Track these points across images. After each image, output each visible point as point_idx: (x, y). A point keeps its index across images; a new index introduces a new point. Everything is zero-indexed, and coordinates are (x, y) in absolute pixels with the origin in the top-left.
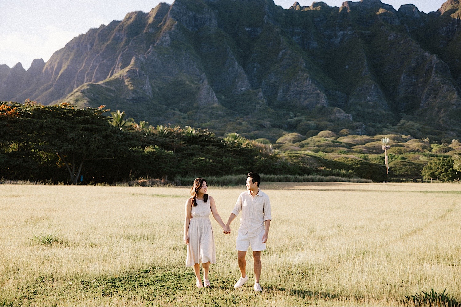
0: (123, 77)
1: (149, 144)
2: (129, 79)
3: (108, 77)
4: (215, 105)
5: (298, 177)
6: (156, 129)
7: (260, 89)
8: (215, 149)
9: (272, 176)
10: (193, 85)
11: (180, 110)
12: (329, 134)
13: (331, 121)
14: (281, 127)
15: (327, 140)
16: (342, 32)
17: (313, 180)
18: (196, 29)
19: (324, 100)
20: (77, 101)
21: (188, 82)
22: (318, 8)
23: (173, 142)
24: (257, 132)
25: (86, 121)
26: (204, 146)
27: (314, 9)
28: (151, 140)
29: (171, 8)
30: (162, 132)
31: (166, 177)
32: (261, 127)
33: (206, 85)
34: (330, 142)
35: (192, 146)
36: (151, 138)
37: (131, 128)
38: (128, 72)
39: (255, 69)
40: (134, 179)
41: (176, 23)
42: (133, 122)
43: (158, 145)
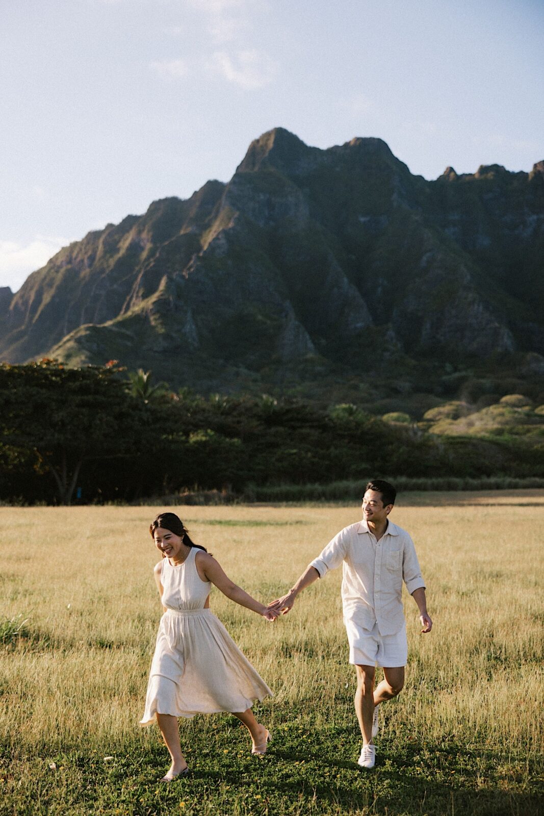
0: (146, 312)
1: (196, 427)
2: (157, 316)
3: (122, 312)
4: (310, 355)
5: (471, 481)
6: (207, 400)
7: (390, 325)
8: (315, 434)
9: (422, 481)
10: (269, 322)
11: (249, 367)
12: (520, 400)
13: (522, 377)
14: (430, 391)
15: (516, 412)
16: (535, 217)
17: (498, 487)
18: (272, 223)
19: (507, 340)
20: (68, 356)
21: (260, 317)
22: (490, 175)
23: (239, 422)
24: (386, 401)
25: (83, 390)
26: (293, 428)
27: (483, 177)
28: (201, 421)
29: (227, 189)
30: (219, 406)
31: (230, 486)
32: (394, 392)
33: (292, 322)
34: (522, 416)
35: (273, 430)
36: (199, 417)
37: (164, 400)
38: (154, 303)
39: (380, 289)
40: (172, 492)
41: (237, 214)
42: (167, 390)
43: (212, 429)
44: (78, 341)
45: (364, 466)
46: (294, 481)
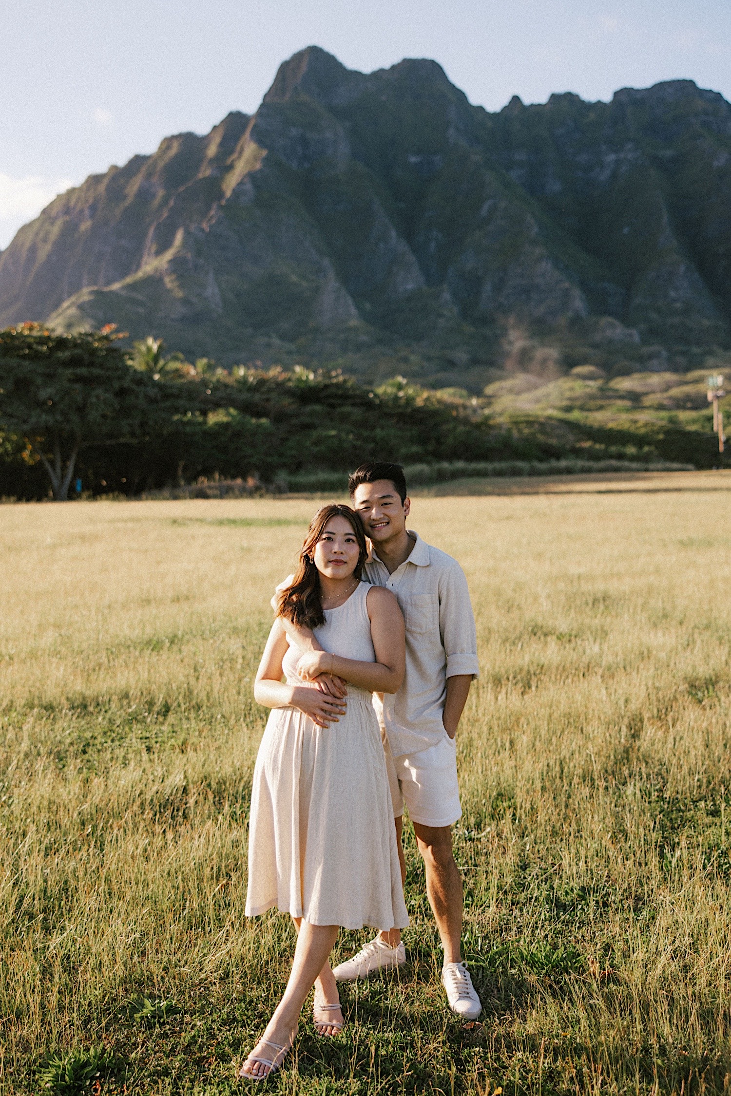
0: (161, 273)
1: (217, 405)
2: (173, 277)
3: (132, 273)
4: (354, 322)
6: (230, 373)
7: (446, 286)
8: (357, 413)
9: (482, 465)
10: (305, 284)
11: (282, 337)
12: (591, 373)
13: (595, 346)
14: (490, 363)
15: (587, 386)
16: (612, 157)
17: (569, 471)
18: (307, 165)
19: (578, 304)
20: (69, 326)
21: (294, 278)
22: (563, 106)
23: (268, 400)
24: (441, 375)
26: (333, 406)
28: (222, 398)
29: (252, 123)
30: (244, 382)
31: (257, 475)
32: (451, 364)
33: (331, 283)
34: (594, 391)
35: (309, 408)
36: (220, 394)
37: (177, 373)
38: (170, 261)
39: (433, 245)
40: (189, 482)
41: (264, 153)
42: (182, 362)
43: (235, 408)
44: (81, 307)
45: (415, 449)
46: (333, 468)
